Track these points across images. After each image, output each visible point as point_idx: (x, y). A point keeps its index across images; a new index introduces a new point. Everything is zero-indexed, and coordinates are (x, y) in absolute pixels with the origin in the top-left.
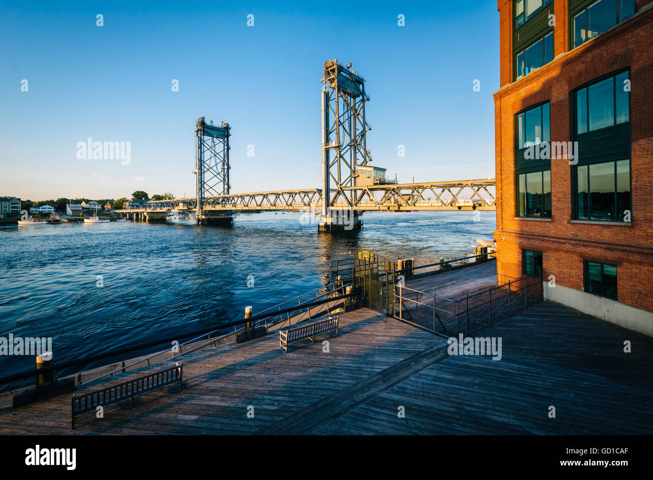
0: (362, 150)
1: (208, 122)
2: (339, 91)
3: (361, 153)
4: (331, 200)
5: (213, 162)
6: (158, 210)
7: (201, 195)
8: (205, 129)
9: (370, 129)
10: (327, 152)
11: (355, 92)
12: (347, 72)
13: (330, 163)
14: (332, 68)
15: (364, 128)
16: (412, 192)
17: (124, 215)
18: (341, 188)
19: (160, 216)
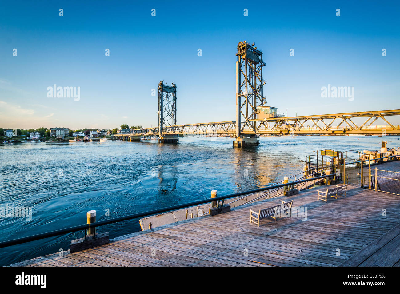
0: (260, 97)
1: (164, 84)
2: (247, 61)
3: (260, 99)
4: (241, 128)
5: (167, 107)
6: (137, 134)
7: (161, 126)
8: (163, 88)
9: (266, 84)
10: (239, 98)
11: (257, 61)
12: (252, 48)
13: (241, 106)
14: (243, 46)
15: (262, 83)
16: (295, 122)
17: (118, 137)
18: (248, 121)
19: (137, 138)
